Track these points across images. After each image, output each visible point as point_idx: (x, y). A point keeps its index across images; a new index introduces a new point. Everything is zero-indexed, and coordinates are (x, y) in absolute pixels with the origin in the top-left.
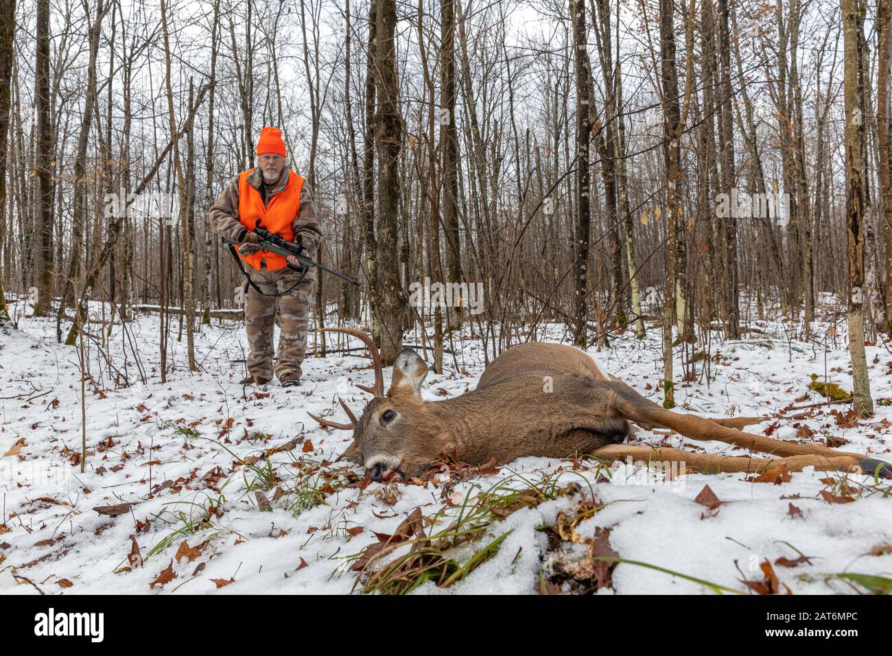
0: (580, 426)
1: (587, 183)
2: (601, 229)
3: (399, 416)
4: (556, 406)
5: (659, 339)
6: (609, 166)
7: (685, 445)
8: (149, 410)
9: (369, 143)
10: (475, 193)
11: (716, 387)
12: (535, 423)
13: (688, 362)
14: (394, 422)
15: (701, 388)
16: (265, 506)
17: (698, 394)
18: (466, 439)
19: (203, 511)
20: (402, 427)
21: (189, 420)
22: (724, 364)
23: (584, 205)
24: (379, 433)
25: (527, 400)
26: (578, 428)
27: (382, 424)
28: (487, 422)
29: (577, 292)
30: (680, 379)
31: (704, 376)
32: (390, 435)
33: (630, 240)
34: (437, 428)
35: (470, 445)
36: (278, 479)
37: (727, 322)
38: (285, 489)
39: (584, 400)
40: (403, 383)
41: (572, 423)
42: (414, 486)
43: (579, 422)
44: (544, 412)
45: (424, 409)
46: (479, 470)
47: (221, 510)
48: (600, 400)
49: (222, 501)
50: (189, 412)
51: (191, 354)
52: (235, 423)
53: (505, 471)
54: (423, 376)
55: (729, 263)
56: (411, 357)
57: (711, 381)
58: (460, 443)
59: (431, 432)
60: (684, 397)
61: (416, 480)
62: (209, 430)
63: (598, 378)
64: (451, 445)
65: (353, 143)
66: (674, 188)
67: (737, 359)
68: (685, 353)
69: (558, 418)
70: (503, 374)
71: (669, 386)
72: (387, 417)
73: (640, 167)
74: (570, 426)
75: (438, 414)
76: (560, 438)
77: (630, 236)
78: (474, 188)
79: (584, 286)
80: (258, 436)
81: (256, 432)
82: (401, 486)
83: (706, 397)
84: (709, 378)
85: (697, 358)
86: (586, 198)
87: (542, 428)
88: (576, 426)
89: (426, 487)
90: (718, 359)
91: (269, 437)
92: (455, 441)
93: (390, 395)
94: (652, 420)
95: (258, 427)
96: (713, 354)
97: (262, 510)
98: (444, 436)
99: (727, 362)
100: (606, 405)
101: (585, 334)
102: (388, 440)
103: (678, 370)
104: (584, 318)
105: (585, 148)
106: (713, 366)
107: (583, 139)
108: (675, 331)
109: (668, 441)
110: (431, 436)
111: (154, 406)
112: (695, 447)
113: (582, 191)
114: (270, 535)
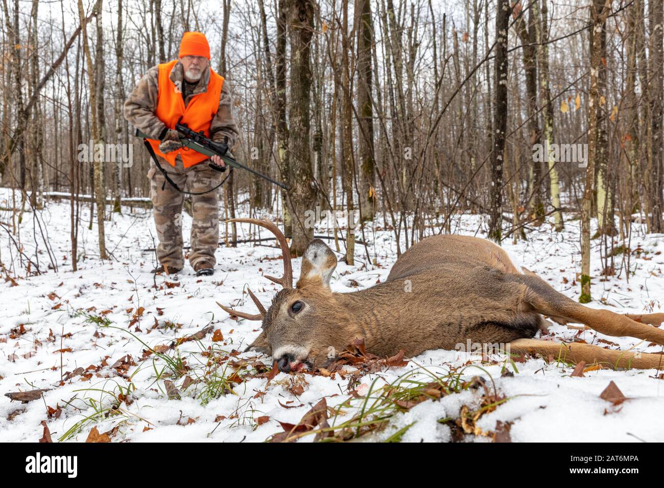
0: (490, 320)
1: (505, 70)
2: (520, 118)
3: (307, 308)
4: (467, 299)
5: (578, 231)
6: (530, 53)
7: (599, 341)
8: (60, 298)
9: (281, 29)
10: (390, 80)
11: (635, 282)
12: (445, 316)
13: (607, 256)
14: (302, 313)
15: (619, 283)
16: (174, 394)
17: (616, 289)
18: (375, 331)
19: (113, 399)
20: (311, 319)
21: (100, 308)
22: (645, 258)
23: (502, 93)
24: (287, 324)
25: (437, 293)
26: (489, 322)
27: (290, 315)
28: (396, 315)
29: (493, 184)
30: (598, 273)
31: (624, 270)
32: (298, 326)
33: (550, 129)
34: (346, 319)
35: (379, 337)
36: (188, 368)
37: (650, 215)
38: (194, 378)
39: (496, 294)
40: (311, 275)
41: (482, 317)
42: (321, 377)
43: (489, 316)
44: (454, 305)
45: (333, 301)
46: (387, 363)
47: (130, 398)
48: (511, 294)
49: (131, 389)
50: (99, 301)
51: (102, 243)
52: (145, 312)
53: (413, 363)
54: (332, 267)
55: (654, 153)
56: (321, 249)
57: (630, 276)
58: (368, 335)
59: (340, 324)
60: (601, 292)
61: (324, 371)
62: (119, 319)
63: (510, 272)
64: (359, 337)
65: (265, 27)
66: (597, 75)
67: (659, 253)
68: (603, 247)
69: (469, 312)
70: (413, 266)
71: (586, 280)
72: (295, 308)
73: (562, 52)
74: (480, 320)
75: (346, 305)
76: (470, 331)
77: (550, 125)
78: (389, 75)
79: (500, 177)
80: (168, 325)
81: (167, 321)
82: (308, 377)
83: (625, 292)
84: (628, 272)
85: (616, 252)
86: (504, 86)
87: (452, 321)
88: (486, 320)
89: (333, 378)
90: (639, 253)
91: (180, 326)
92: (363, 333)
93: (299, 286)
94: (566, 315)
95: (167, 317)
96: (633, 247)
97: (171, 398)
98: (353, 328)
99: (648, 256)
100: (518, 299)
101: (500, 226)
102: (296, 331)
103: (596, 263)
104: (500, 210)
105: (504, 33)
106: (633, 260)
107: (502, 24)
108: (595, 224)
109: (582, 337)
110: (340, 328)
111: (65, 294)
112: (610, 343)
113: (500, 79)
114: (179, 423)
